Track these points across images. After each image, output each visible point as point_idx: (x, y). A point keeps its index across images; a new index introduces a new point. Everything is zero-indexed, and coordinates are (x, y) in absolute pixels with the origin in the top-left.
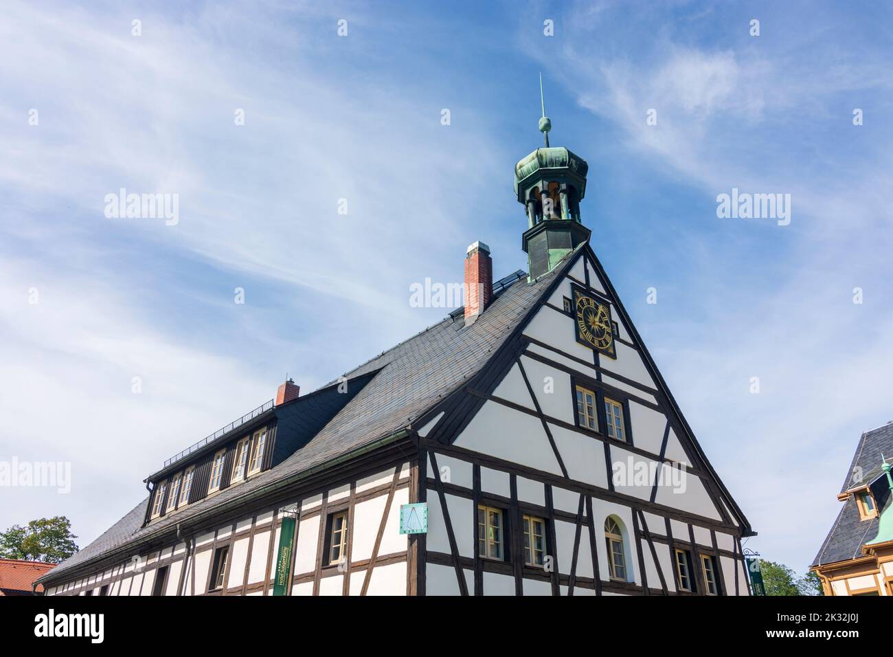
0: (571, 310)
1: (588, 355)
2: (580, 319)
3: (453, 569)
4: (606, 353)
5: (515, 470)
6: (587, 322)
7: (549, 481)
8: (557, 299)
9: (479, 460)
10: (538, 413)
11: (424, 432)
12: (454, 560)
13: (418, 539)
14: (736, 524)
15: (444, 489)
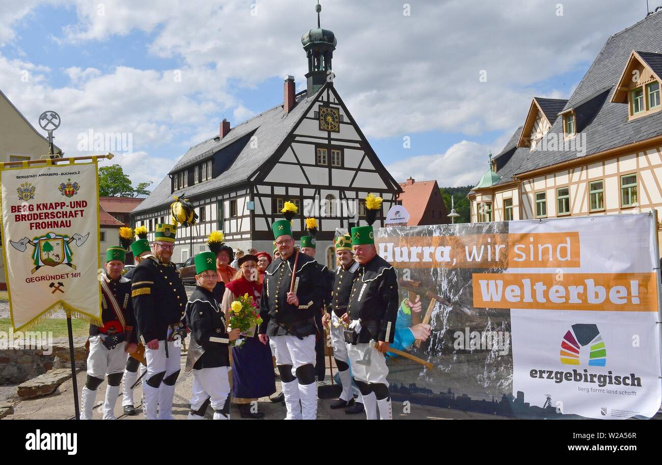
0: (317, 117)
1: (325, 134)
2: (322, 120)
3: (264, 218)
4: (334, 131)
5: (287, 186)
6: (325, 120)
7: (301, 187)
8: (311, 114)
9: (273, 185)
10: (299, 164)
11: (252, 180)
12: (265, 216)
13: (252, 212)
14: (396, 189)
15: (260, 196)
